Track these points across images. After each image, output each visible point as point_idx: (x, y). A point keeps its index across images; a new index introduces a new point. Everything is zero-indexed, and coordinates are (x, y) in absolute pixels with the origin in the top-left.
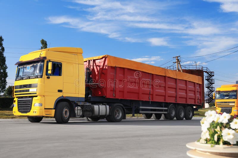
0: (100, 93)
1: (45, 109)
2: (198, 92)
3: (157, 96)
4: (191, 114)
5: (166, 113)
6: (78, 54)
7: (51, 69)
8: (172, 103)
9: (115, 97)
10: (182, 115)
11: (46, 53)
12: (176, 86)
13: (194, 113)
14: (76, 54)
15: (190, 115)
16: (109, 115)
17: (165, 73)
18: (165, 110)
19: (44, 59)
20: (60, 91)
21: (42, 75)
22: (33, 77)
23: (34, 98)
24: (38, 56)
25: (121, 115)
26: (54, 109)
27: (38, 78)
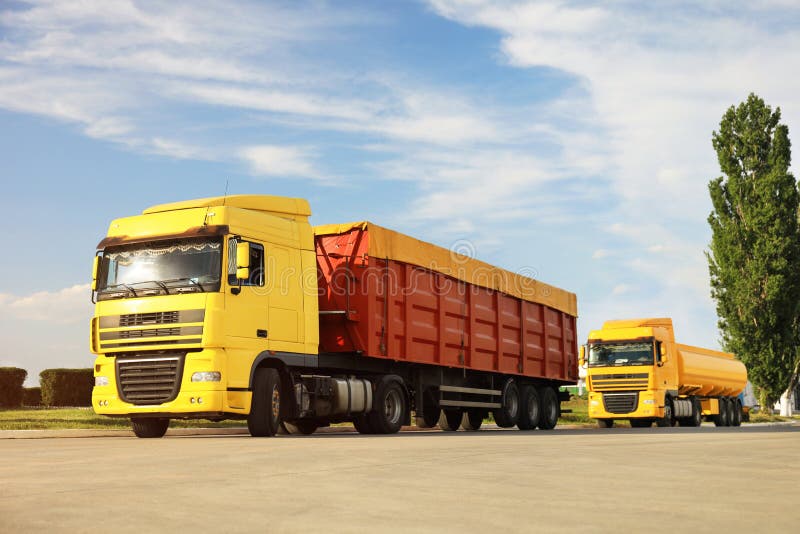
0: (341, 343)
1: (229, 389)
2: (568, 341)
3: (482, 354)
4: (554, 412)
5: (497, 405)
6: (297, 218)
7: (247, 265)
8: (510, 376)
9: (386, 355)
10: (534, 413)
11: (227, 215)
12: (521, 322)
13: (562, 408)
14: (293, 217)
15: (550, 413)
16: (373, 411)
17: (497, 281)
18: (497, 399)
19: (221, 233)
20: (262, 334)
21: (219, 284)
22: (184, 289)
23: (189, 356)
24: (199, 224)
25: (398, 410)
26: (249, 390)
27: (203, 291)
